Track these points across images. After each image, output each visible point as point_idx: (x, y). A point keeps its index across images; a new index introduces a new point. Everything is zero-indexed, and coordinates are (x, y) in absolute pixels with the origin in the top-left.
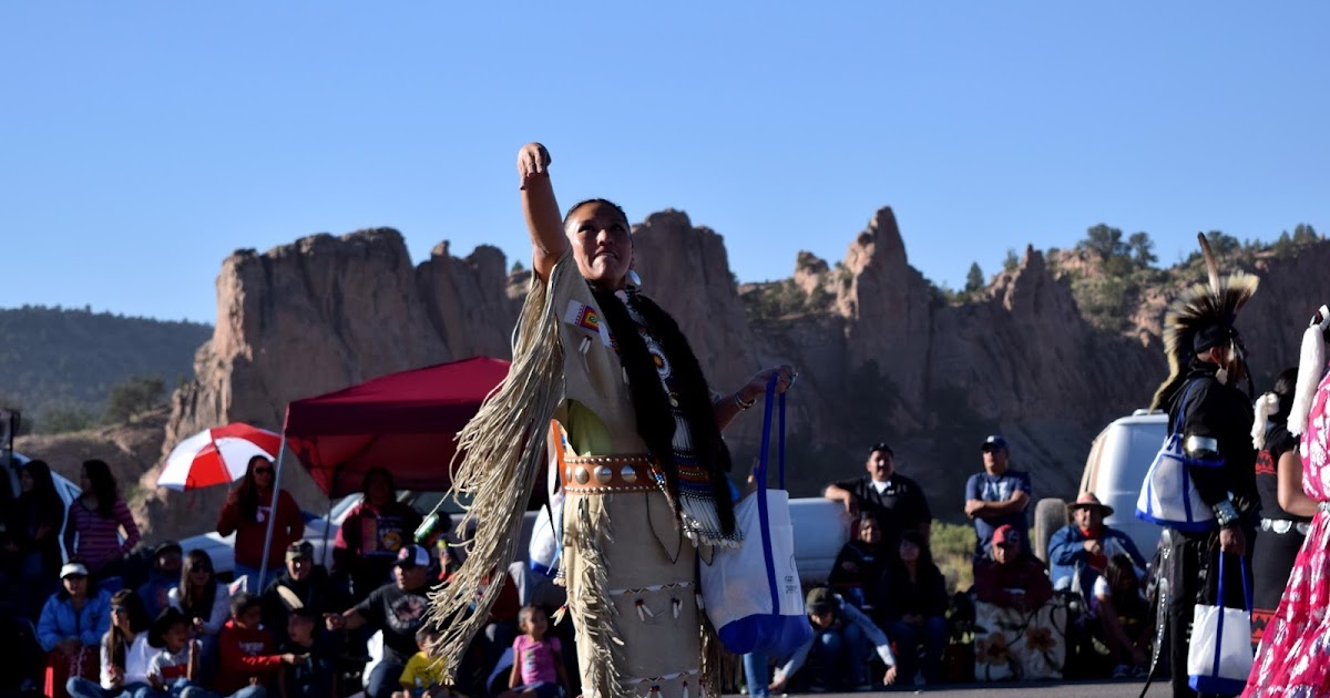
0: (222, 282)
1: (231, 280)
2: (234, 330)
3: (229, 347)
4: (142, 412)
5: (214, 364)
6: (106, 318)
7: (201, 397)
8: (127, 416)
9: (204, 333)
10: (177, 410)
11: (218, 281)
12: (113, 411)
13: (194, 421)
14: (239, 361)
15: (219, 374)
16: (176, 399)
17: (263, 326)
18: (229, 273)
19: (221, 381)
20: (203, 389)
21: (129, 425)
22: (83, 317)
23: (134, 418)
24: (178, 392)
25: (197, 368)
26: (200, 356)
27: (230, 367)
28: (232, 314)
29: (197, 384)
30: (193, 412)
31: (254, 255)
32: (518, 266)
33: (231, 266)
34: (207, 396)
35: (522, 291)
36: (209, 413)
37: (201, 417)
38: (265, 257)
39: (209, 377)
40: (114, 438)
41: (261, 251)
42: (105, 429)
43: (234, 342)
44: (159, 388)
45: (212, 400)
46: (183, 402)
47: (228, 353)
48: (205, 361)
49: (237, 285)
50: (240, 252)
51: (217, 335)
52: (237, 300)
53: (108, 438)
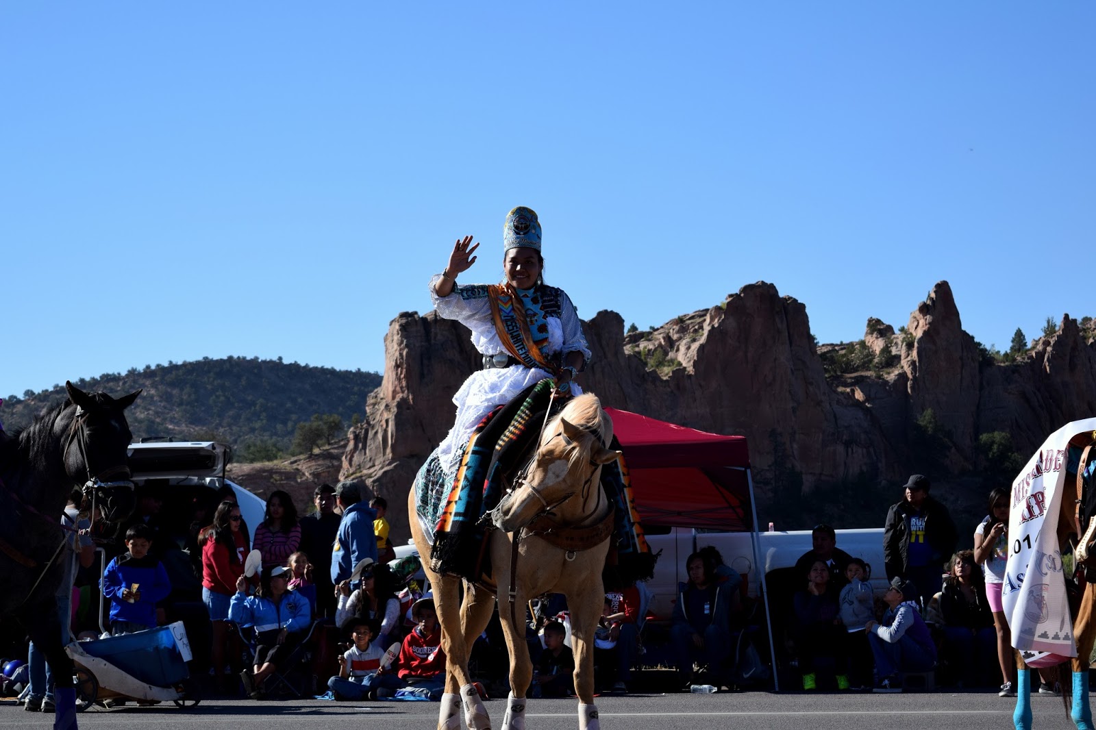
0: (390, 339)
1: (397, 338)
2: (399, 379)
3: (395, 392)
4: (323, 445)
5: (382, 407)
6: (295, 366)
7: (371, 434)
8: (311, 450)
9: (374, 380)
10: (351, 445)
11: (385, 340)
12: (299, 445)
13: (365, 454)
14: (402, 405)
15: (386, 416)
16: (351, 436)
17: (422, 376)
18: (395, 332)
19: (387, 421)
20: (373, 427)
21: (312, 457)
22: (276, 367)
23: (316, 451)
24: (352, 429)
25: (368, 410)
26: (370, 401)
27: (395, 410)
28: (397, 366)
29: (368, 423)
30: (364, 448)
31: (416, 316)
32: (634, 328)
33: (397, 326)
34: (376, 433)
35: (637, 349)
36: (376, 448)
37: (370, 450)
38: (424, 319)
39: (378, 418)
40: (299, 467)
41: (421, 314)
42: (293, 459)
43: (398, 389)
44: (336, 428)
45: (380, 436)
46: (356, 437)
47: (394, 398)
48: (374, 404)
49: (402, 342)
50: (404, 315)
51: (384, 382)
52: (401, 354)
53: (295, 466)
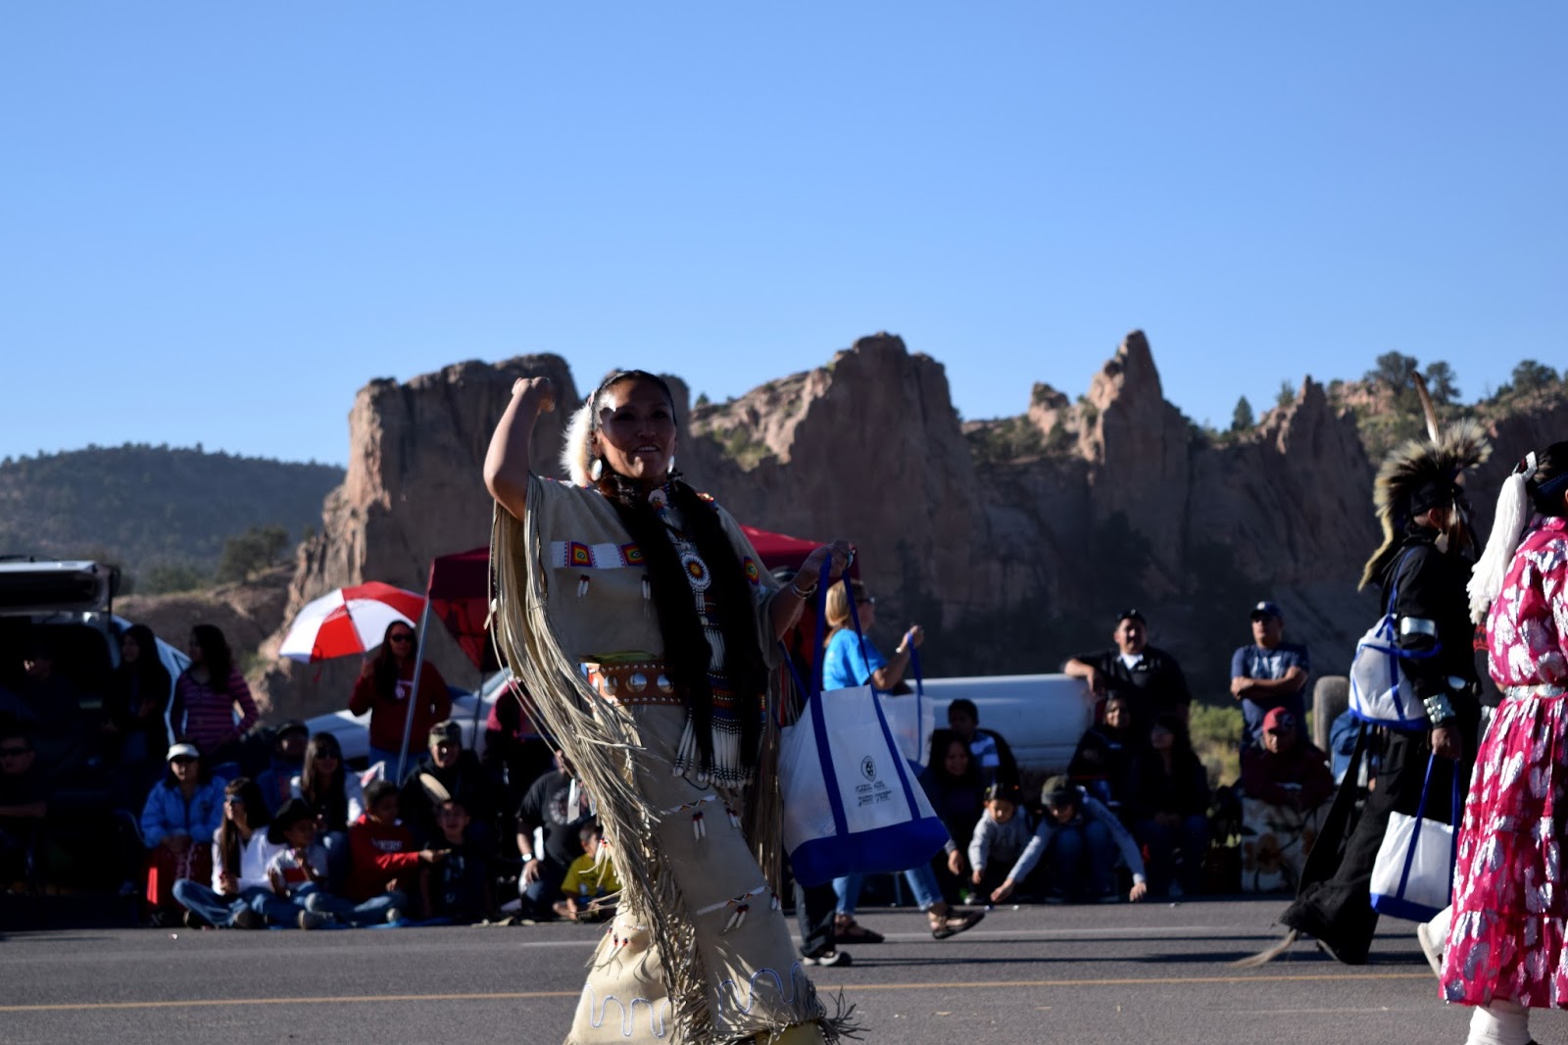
0: (356, 416)
1: (367, 414)
2: (370, 473)
3: (364, 492)
4: (261, 568)
5: (346, 513)
6: (220, 458)
7: (330, 552)
8: (244, 574)
9: (333, 476)
10: (302, 566)
11: (350, 416)
12: (228, 569)
13: (323, 580)
14: (375, 509)
15: (352, 525)
16: (301, 554)
17: (403, 468)
18: (364, 406)
19: (354, 534)
20: (334, 542)
21: (246, 584)
22: (194, 458)
23: (252, 577)
24: (303, 545)
25: (327, 517)
26: (329, 504)
27: (364, 517)
28: (368, 455)
29: (326, 536)
30: (321, 570)
31: (394, 385)
32: (703, 399)
33: (366, 398)
34: (338, 552)
35: (708, 429)
36: (340, 571)
37: (331, 575)
38: (406, 388)
39: (340, 529)
40: (229, 600)
41: (402, 380)
42: (219, 588)
43: (369, 487)
44: (281, 542)
45: (344, 555)
46: (310, 557)
47: (363, 499)
48: (335, 510)
49: (373, 421)
50: (377, 382)
51: (349, 478)
52: (373, 438)
53: (222, 599)
